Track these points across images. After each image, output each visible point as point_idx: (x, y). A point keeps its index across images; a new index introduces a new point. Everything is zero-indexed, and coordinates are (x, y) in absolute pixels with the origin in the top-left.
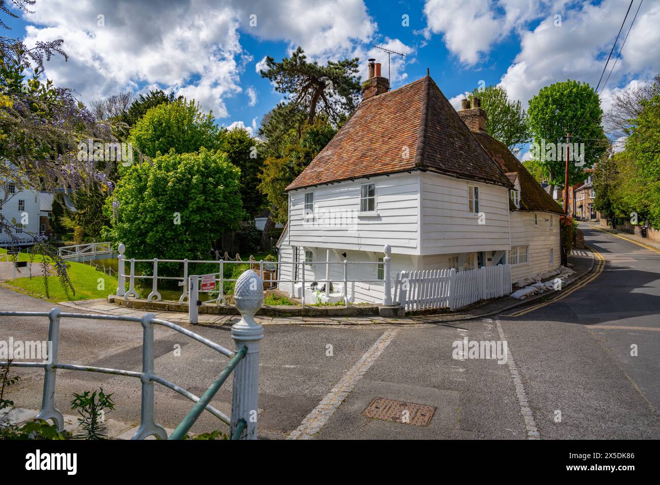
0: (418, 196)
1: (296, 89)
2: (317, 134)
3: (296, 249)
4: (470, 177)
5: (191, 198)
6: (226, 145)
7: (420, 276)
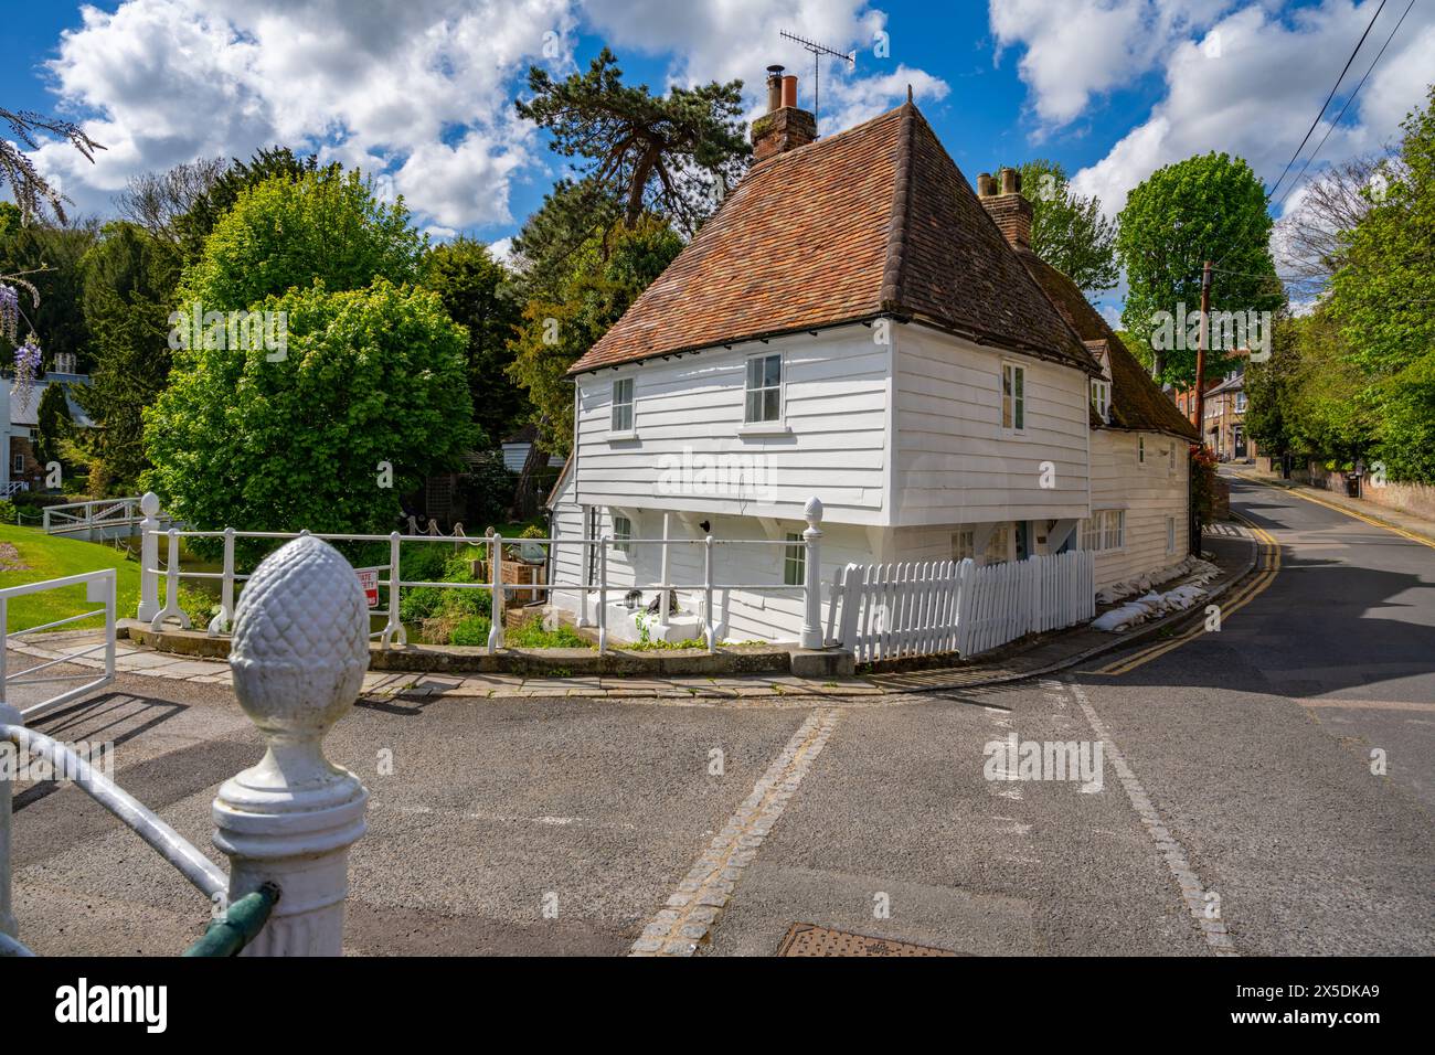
0: (886, 384)
1: (596, 149)
2: (643, 251)
3: (592, 512)
4: (1006, 342)
5: (354, 396)
6: (437, 278)
7: (892, 576)
